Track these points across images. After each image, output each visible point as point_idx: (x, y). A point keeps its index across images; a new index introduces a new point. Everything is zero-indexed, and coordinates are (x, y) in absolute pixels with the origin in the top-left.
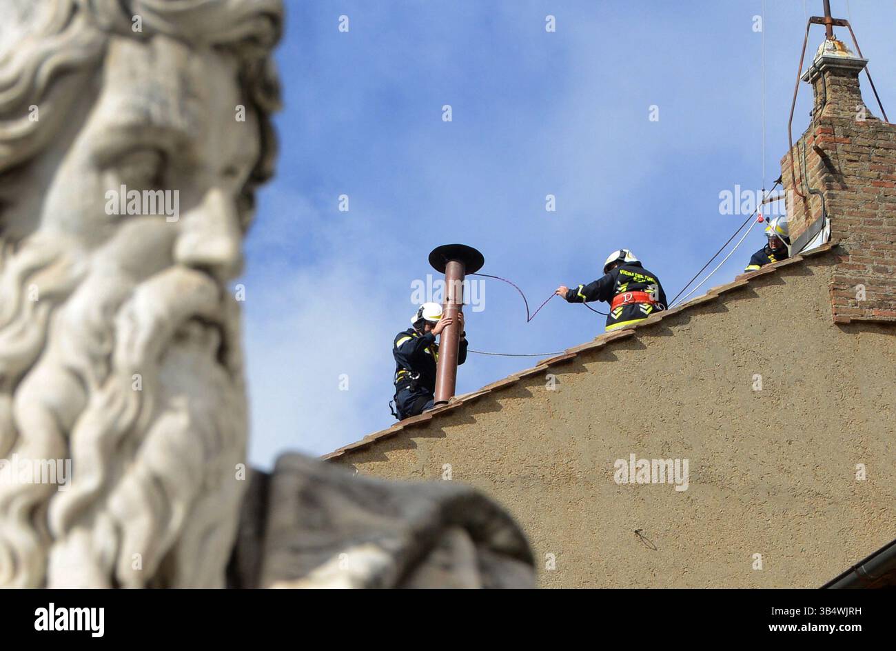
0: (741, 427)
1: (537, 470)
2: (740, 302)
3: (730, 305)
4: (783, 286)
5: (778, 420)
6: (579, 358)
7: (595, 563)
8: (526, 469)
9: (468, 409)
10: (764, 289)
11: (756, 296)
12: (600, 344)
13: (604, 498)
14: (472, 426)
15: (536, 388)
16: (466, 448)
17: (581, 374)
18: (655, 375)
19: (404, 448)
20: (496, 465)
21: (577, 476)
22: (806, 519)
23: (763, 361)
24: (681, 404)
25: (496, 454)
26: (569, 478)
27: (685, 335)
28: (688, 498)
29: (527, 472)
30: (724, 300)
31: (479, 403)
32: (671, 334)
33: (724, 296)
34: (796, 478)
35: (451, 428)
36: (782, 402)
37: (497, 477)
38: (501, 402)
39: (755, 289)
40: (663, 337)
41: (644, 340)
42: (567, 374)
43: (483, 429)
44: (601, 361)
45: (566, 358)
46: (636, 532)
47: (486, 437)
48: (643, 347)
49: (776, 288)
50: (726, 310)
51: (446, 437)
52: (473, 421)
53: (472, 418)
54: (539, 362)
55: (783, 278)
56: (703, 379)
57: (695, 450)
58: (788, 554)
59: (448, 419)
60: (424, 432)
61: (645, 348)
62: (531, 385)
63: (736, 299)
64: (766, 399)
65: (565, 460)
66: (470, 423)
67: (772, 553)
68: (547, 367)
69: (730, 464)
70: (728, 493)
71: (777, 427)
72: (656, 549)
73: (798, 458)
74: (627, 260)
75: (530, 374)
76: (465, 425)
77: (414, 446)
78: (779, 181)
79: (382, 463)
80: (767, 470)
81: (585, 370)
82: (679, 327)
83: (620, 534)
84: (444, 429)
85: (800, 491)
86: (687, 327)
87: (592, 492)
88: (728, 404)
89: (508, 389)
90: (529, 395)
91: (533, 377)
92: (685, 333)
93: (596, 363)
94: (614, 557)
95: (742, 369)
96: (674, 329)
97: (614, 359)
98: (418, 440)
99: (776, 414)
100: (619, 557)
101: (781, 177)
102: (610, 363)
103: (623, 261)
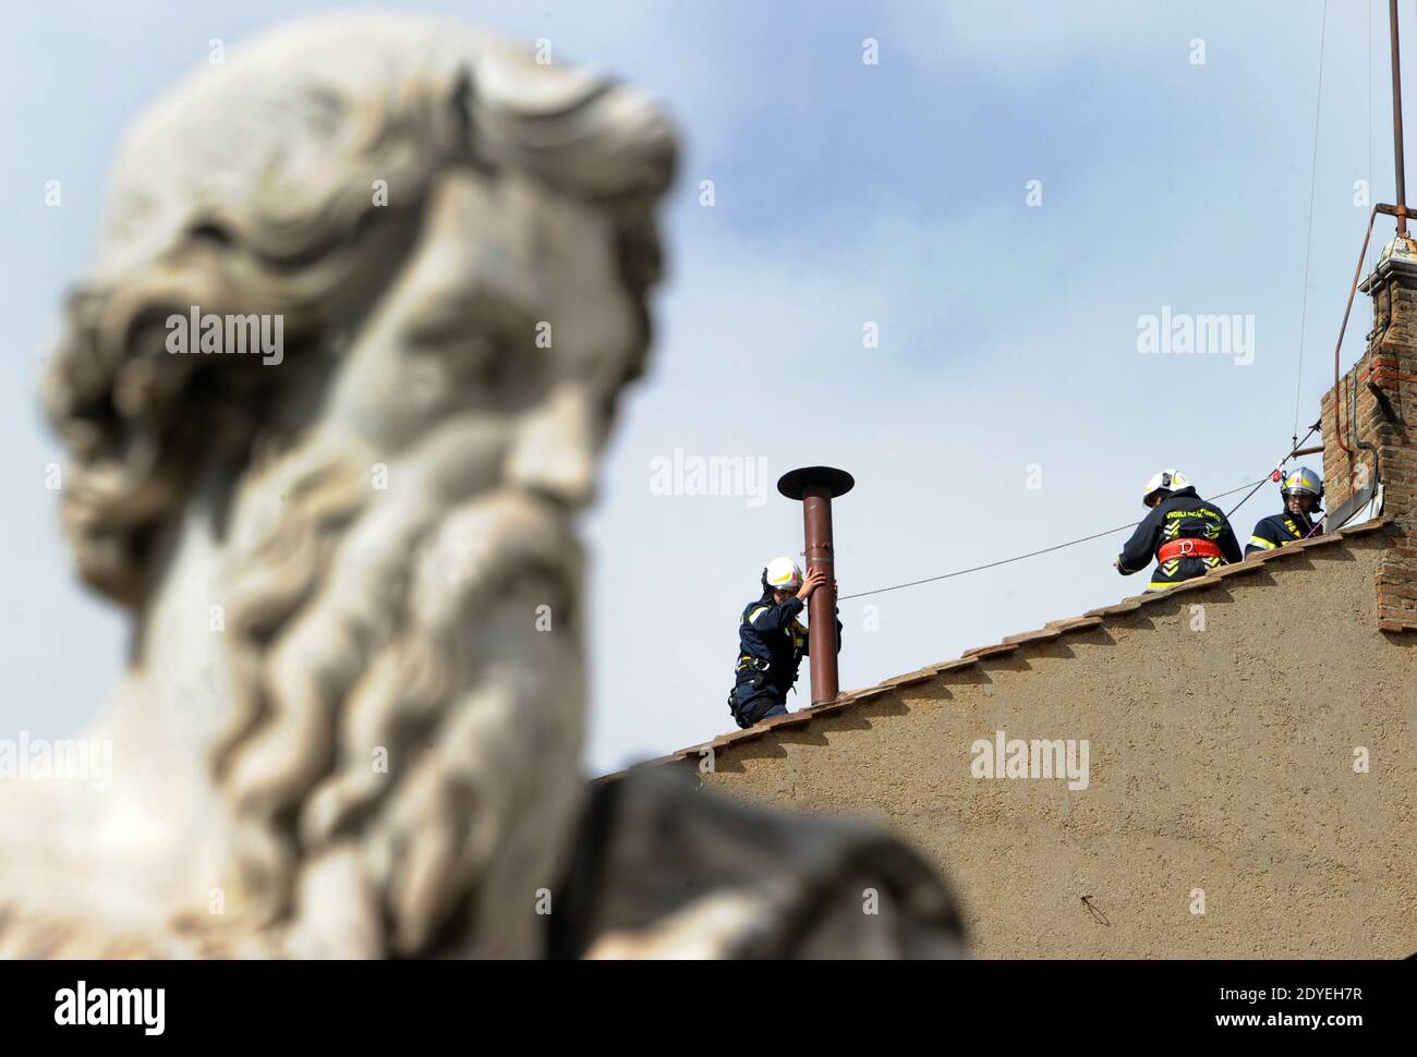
0: (1239, 764)
1: (951, 802)
2: (1251, 589)
3: (1238, 593)
4: (1312, 573)
5: (1291, 758)
6: (1022, 650)
7: (1023, 938)
8: (937, 800)
9: (862, 710)
10: (1286, 574)
11: (1274, 583)
12: (1052, 633)
13: (1042, 848)
14: (865, 733)
15: (960, 687)
16: (856, 763)
17: (1022, 673)
18: (1125, 683)
19: (769, 757)
20: (896, 791)
21: (1008, 815)
22: (1321, 900)
23: (1277, 675)
24: (1158, 726)
25: (897, 775)
26: (995, 815)
27: (1171, 630)
28: (1160, 857)
29: (938, 804)
30: (1229, 586)
31: (879, 702)
32: (1152, 627)
33: (1229, 580)
34: (1310, 841)
35: (836, 734)
36: (1299, 734)
37: (896, 808)
38: (910, 703)
39: (1273, 574)
40: (1140, 631)
41: (1115, 632)
42: (1004, 672)
43: (882, 739)
44: (1051, 656)
45: (1003, 649)
46: (1083, 899)
47: (885, 750)
48: (1111, 642)
49: (1302, 575)
50: (1230, 599)
51: (827, 744)
52: (867, 726)
53: (867, 722)
54: (966, 652)
55: (1313, 562)
56: (1192, 694)
57: (1173, 791)
58: (1293, 947)
59: (834, 722)
60: (799, 736)
61: (1114, 643)
62: (952, 683)
63: (1246, 586)
64: (1277, 728)
65: (992, 791)
66: (863, 728)
67: (1271, 942)
68: (976, 659)
69: (1221, 814)
70: (1214, 854)
71: (1290, 769)
72: (1108, 925)
73: (1316, 814)
74: (1173, 488)
75: (952, 668)
76: (857, 732)
77: (782, 754)
78: (1317, 427)
79: (738, 775)
80: (1271, 827)
81: (1028, 667)
82: (1164, 618)
83: (1060, 900)
84: (827, 734)
85: (1316, 859)
86: (1172, 619)
87: (1025, 839)
88: (1224, 730)
89: (920, 685)
90: (949, 696)
91: (956, 672)
92: (1172, 627)
93: (1045, 660)
94: (1050, 932)
95: (1246, 684)
96: (1157, 621)
97: (1070, 655)
98: (789, 747)
99: (1289, 749)
100: (1057, 932)
101: (1320, 422)
102: (1064, 661)
103: (1169, 491)
